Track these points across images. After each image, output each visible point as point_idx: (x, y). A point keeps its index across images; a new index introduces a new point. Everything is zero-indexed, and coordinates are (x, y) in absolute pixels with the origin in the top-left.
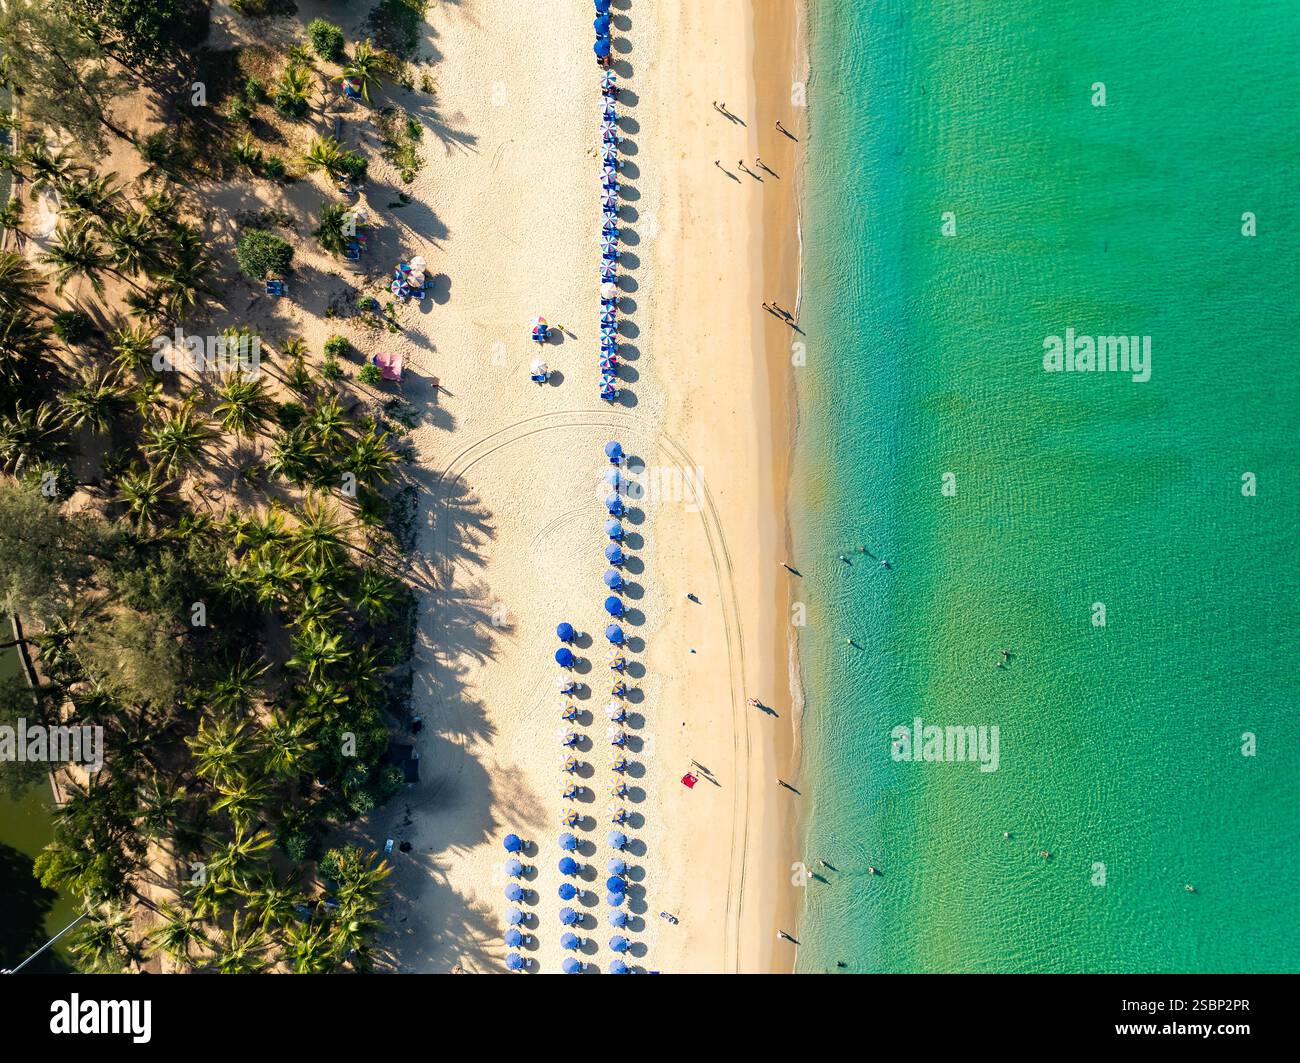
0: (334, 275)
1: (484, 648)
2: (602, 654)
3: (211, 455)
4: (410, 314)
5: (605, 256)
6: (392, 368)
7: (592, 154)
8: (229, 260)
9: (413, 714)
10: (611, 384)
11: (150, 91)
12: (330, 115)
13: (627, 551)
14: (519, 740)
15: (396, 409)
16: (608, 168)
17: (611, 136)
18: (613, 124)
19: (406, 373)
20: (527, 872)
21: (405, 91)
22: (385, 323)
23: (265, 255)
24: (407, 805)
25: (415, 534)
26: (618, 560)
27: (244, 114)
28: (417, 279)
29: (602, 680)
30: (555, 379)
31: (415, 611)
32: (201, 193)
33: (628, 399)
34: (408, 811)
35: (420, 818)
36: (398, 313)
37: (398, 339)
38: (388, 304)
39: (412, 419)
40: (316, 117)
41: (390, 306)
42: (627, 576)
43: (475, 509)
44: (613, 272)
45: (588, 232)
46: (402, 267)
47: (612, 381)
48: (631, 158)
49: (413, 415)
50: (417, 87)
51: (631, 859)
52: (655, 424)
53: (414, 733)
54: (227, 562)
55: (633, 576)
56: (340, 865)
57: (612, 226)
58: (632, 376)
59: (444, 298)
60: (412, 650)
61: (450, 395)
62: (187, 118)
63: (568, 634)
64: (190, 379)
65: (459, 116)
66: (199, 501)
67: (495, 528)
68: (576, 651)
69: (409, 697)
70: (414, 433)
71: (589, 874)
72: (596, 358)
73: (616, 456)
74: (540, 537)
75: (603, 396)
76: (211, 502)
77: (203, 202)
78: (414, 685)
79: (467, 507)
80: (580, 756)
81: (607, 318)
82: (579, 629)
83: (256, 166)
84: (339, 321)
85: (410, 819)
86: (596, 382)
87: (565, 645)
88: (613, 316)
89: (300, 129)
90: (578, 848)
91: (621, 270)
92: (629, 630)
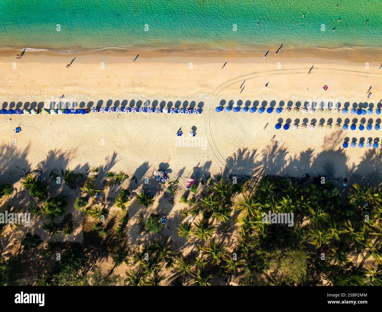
0: (159, 201)
1: (283, 152)
2: (285, 115)
3: (219, 241)
4: (172, 177)
5: (153, 111)
6: (191, 182)
7: (119, 116)
8: (154, 236)
9: (303, 177)
10: (197, 110)
11: (97, 262)
12: (106, 202)
13: (251, 106)
14: (312, 143)
15: (204, 181)
16: (124, 110)
17: (113, 109)
18: (109, 108)
19: (192, 178)
20: (354, 140)
21: (97, 178)
22: (175, 185)
23: (154, 223)
24: (332, 180)
25: (245, 176)
26: (254, 109)
27: (105, 230)
28: (161, 173)
29: (293, 115)
30: (194, 129)
31: (270, 176)
32: (132, 244)
33: (201, 105)
34: (334, 179)
35: (336, 176)
36: (172, 180)
37: (181, 180)
38: (169, 184)
39: (207, 176)
40: (106, 207)
41: (169, 183)
42: (260, 106)
43: (237, 155)
44: (159, 109)
45: (145, 117)
46: (157, 178)
47: (195, 109)
48: (121, 103)
49: (205, 176)
50: (96, 173)
51: (351, 107)
52: (209, 96)
53: (309, 177)
54: (257, 235)
55: (259, 104)
56: (355, 199)
57: (144, 109)
58: (193, 103)
59: (167, 165)
60: (282, 177)
61: (199, 163)
62: (106, 249)
63: (278, 126)
64: (193, 248)
65: (107, 159)
66: (234, 245)
67: (244, 148)
68: (284, 124)
69: (298, 178)
70: (212, 176)
71: (355, 121)
72: (187, 115)
73: (220, 109)
74: (246, 135)
75: (200, 113)
76: (234, 242)
77: (135, 244)
78: (294, 177)
79: (237, 158)
80: (318, 122)
81: (174, 111)
82: (277, 122)
83: (123, 226)
84: (175, 200)
85: (336, 178)
86: (195, 115)
87: (282, 127)
88: (174, 109)
89: (110, 212)
90: (347, 124)
91: (158, 106)
92: (277, 106)
